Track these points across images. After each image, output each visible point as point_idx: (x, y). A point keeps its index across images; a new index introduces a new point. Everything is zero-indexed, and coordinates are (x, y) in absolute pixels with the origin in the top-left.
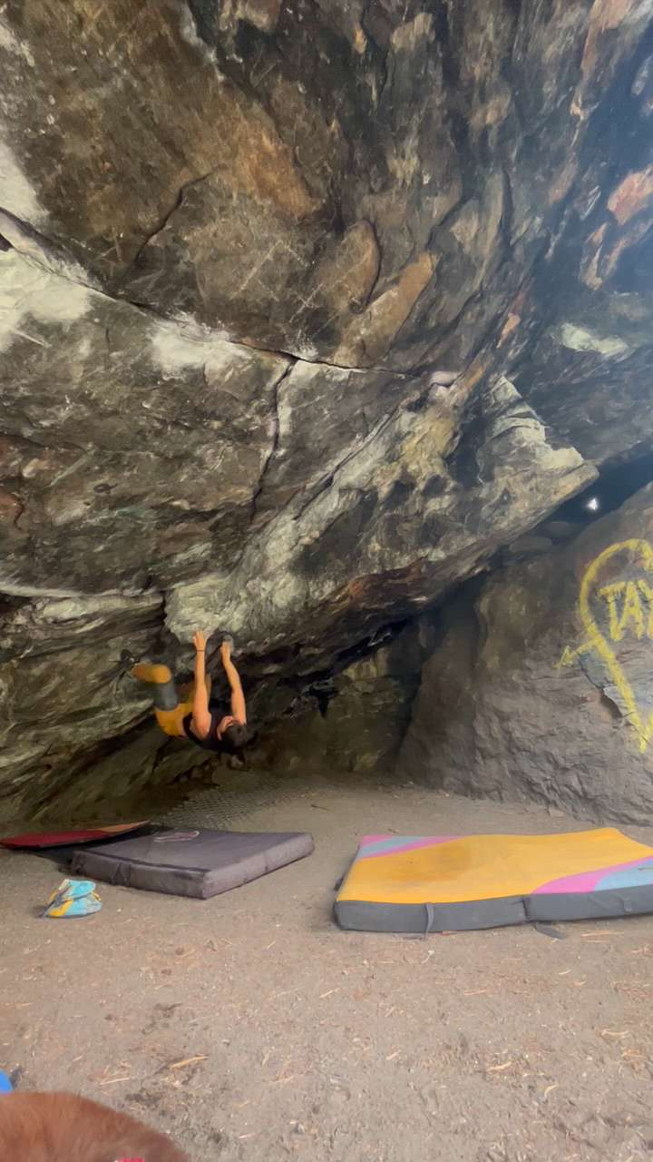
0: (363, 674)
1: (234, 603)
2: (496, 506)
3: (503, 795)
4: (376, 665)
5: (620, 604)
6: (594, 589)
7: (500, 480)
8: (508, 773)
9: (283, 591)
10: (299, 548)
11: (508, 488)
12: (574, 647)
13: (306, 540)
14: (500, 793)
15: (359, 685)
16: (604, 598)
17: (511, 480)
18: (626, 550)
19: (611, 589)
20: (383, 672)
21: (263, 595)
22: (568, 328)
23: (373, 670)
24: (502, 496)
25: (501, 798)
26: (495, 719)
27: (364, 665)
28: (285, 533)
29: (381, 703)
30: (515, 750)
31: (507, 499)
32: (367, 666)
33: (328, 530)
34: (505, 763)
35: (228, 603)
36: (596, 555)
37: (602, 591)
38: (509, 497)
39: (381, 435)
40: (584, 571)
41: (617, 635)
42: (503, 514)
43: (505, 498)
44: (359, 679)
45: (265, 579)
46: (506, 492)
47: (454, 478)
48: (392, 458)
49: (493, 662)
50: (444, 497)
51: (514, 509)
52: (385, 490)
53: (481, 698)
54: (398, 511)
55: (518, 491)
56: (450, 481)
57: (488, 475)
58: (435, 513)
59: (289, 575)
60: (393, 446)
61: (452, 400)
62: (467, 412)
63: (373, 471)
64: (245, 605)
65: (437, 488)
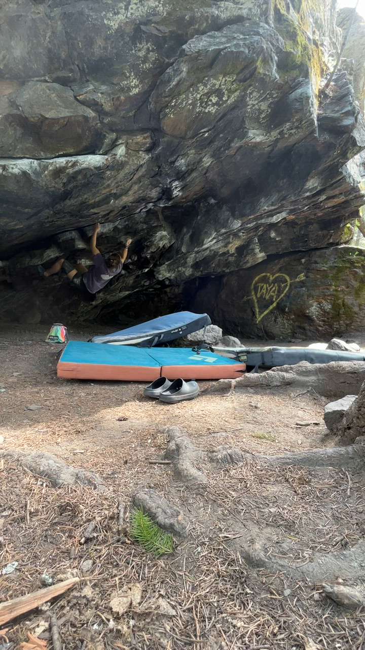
0: (172, 291)
2: (244, 263)
5: (261, 289)
6: (256, 283)
9: (188, 272)
10: (195, 262)
12: (247, 297)
13: (198, 260)
15: (169, 295)
16: (258, 286)
17: (249, 258)
18: (266, 276)
19: (260, 285)
20: (180, 292)
22: (272, 232)
29: (175, 302)
31: (247, 262)
36: (259, 275)
37: (258, 284)
40: (255, 278)
41: (259, 295)
44: (170, 292)
45: (184, 267)
47: (237, 253)
48: (225, 247)
49: (223, 296)
50: (233, 258)
51: (249, 265)
52: (221, 253)
53: (217, 305)
54: (222, 258)
55: (250, 261)
56: (236, 255)
57: (245, 256)
58: (230, 261)
59: (190, 268)
60: (227, 244)
61: (243, 237)
62: (246, 242)
63: (220, 248)
64: (176, 273)
65: (232, 255)
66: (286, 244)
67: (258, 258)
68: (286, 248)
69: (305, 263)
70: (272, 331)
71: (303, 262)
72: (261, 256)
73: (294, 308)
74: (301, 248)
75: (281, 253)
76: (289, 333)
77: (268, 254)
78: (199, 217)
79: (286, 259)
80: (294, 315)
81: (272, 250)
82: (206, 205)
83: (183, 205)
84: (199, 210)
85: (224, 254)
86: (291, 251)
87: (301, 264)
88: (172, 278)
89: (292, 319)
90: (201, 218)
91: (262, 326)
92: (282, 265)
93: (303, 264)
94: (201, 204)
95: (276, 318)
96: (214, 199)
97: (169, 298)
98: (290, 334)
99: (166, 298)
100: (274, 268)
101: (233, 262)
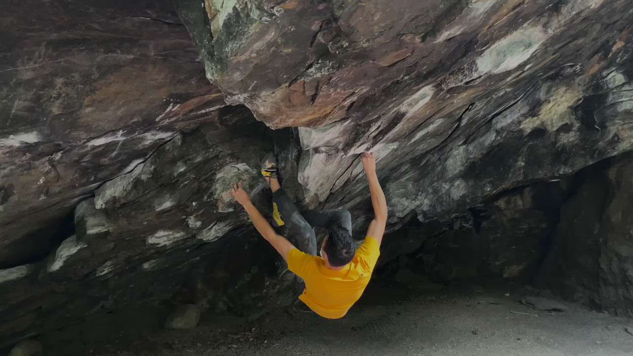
0: (512, 205)
1: (424, 194)
2: (609, 143)
3: (617, 311)
4: (522, 199)
7: (612, 128)
8: (622, 298)
11: (618, 133)
14: (615, 310)
15: (508, 213)
17: (620, 128)
20: (528, 205)
21: (444, 191)
23: (520, 202)
24: (614, 137)
25: (616, 314)
26: (615, 259)
27: (513, 199)
28: (458, 154)
29: (526, 226)
30: (628, 284)
32: (516, 200)
33: (488, 154)
34: (620, 291)
35: (420, 193)
38: (619, 139)
39: (526, 99)
42: (614, 148)
43: (616, 139)
44: (508, 209)
45: (445, 182)
46: (616, 135)
48: (534, 115)
50: (572, 134)
51: (623, 147)
52: (529, 131)
54: (537, 143)
56: (577, 125)
57: (603, 126)
58: (564, 144)
59: (460, 180)
60: (534, 107)
61: (578, 80)
62: (587, 89)
63: (520, 122)
64: (431, 196)
65: (566, 128)
85: (539, 132)
88: (426, 208)
101: (574, 146)
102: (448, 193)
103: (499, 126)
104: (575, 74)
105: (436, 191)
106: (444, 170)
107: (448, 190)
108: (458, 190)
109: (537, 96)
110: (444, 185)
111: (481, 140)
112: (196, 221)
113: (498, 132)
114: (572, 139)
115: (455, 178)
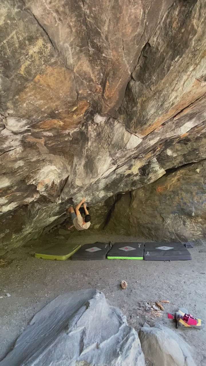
1: (89, 196)
2: (148, 180)
7: (150, 175)
10: (106, 185)
17: (152, 175)
20: (103, 205)
21: (96, 195)
28: (103, 182)
29: (100, 212)
33: (113, 182)
35: (87, 196)
39: (127, 164)
45: (97, 191)
46: (150, 178)
48: (130, 169)
49: (135, 206)
50: (137, 177)
51: (152, 181)
52: (126, 175)
53: (132, 214)
54: (128, 179)
55: (153, 178)
56: (140, 174)
57: (148, 175)
58: (135, 180)
59: (103, 191)
60: (130, 167)
61: (143, 159)
62: (146, 162)
63: (125, 171)
64: (91, 197)
65: (136, 175)
66: (180, 159)
67: (159, 174)
68: (181, 162)
69: (200, 172)
70: (184, 234)
71: (198, 172)
72: (161, 172)
73: (199, 212)
74: (194, 160)
75: (176, 167)
76: (200, 234)
77: (166, 169)
78: (89, 143)
79: (182, 171)
80: (201, 219)
81: (169, 165)
82: (95, 127)
83: (69, 133)
84: (89, 136)
85: (129, 175)
86: (185, 164)
87: (197, 173)
88: (89, 201)
89: (201, 222)
90: (92, 143)
91: (173, 230)
92: (179, 177)
93: (198, 173)
94: (90, 127)
95: (184, 222)
96: (101, 116)
97: (96, 210)
98: (200, 236)
99: (94, 210)
100: (172, 179)
101: (138, 180)
102: (98, 196)
103: (118, 172)
104: (143, 157)
105: (93, 195)
106: (98, 187)
107: (98, 194)
108: (102, 194)
109: (131, 163)
110: (97, 193)
111: (111, 177)
112: (6, 200)
113: (117, 174)
114: (138, 178)
115: (101, 190)
